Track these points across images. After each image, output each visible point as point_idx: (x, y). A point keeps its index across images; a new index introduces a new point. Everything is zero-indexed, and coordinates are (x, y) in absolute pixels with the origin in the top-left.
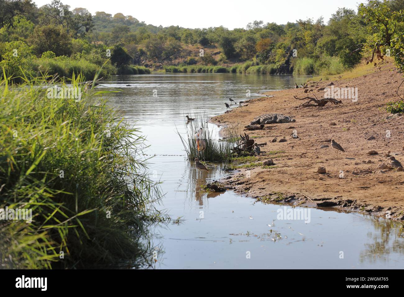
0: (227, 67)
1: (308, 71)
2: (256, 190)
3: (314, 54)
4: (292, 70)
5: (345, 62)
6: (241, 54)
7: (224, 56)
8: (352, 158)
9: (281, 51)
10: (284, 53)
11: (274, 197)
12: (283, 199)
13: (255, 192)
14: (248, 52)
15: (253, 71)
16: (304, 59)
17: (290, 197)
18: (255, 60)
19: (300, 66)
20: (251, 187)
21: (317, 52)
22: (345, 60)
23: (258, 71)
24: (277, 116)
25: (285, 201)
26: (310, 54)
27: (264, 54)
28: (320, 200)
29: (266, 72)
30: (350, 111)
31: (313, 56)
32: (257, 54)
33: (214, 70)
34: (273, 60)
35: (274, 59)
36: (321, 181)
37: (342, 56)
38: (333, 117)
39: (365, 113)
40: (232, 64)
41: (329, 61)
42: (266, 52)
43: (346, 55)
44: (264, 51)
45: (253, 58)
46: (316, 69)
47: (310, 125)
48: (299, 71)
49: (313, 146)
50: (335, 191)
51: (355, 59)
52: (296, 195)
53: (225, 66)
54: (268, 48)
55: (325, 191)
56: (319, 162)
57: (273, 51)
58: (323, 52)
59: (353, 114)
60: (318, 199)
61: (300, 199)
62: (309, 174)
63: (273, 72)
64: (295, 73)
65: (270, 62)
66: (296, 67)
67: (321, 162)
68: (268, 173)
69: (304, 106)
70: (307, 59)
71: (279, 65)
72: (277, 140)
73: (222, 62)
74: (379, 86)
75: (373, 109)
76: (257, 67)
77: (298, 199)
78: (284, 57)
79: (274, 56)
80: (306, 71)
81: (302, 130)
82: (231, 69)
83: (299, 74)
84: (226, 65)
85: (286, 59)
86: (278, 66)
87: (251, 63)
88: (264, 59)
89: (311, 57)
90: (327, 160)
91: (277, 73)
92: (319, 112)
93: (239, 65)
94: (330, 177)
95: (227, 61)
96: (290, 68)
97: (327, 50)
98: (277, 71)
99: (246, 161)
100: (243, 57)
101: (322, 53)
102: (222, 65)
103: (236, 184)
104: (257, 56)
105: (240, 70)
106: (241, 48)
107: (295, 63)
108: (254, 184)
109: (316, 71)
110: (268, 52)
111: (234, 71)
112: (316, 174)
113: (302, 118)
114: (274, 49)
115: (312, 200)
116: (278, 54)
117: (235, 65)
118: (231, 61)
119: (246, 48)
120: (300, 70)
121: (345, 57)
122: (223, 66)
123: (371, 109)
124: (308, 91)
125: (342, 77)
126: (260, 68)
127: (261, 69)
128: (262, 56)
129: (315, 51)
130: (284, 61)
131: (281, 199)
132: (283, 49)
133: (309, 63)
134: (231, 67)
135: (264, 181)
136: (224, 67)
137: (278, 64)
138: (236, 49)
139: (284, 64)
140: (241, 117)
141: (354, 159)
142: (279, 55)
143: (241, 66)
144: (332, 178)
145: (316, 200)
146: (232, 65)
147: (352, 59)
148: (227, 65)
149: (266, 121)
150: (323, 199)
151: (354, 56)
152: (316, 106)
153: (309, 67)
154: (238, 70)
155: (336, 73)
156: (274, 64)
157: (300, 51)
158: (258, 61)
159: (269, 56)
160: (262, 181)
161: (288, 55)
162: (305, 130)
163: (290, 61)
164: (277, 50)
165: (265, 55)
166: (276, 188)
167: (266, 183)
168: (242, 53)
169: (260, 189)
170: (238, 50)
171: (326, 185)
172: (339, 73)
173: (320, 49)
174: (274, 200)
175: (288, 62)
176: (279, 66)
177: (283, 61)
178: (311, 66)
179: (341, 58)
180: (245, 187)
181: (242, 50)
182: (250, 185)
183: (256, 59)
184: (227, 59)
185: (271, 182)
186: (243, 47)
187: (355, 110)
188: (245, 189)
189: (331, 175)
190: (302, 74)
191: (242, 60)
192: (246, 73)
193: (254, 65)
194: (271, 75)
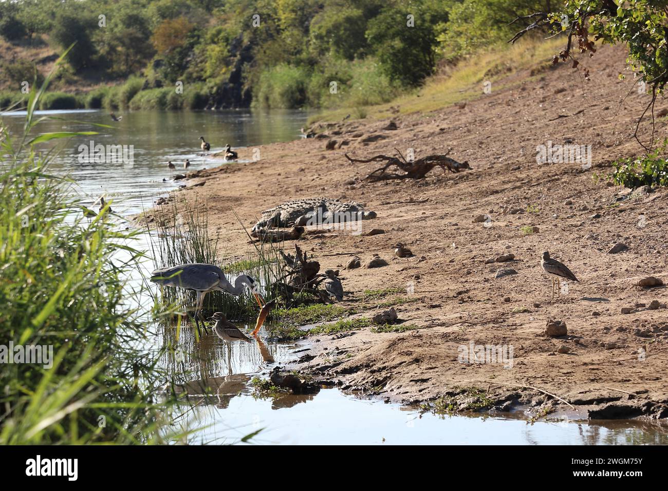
0: (77, 94)
1: (292, 97)
2: (404, 384)
3: (304, 55)
4: (249, 97)
5: (393, 73)
6: (111, 61)
7: (66, 66)
8: (600, 299)
9: (218, 49)
10: (226, 53)
11: (465, 401)
12: (492, 404)
13: (402, 390)
14: (128, 55)
15: (149, 101)
16: (278, 68)
17: (508, 399)
18: (150, 73)
19: (270, 86)
20: (390, 377)
21: (311, 49)
22: (393, 67)
23: (162, 102)
24: (327, 204)
25: (497, 409)
26: (292, 56)
27: (173, 58)
28: (590, 402)
29: (182, 104)
30: (505, 186)
31: (302, 61)
32: (156, 57)
33: (43, 101)
34: (197, 72)
35: (202, 70)
36: (566, 356)
37: (385, 57)
38: (468, 202)
39: (549, 190)
40: (89, 85)
41: (346, 72)
42: (180, 53)
43: (394, 54)
44: (174, 49)
45: (144, 70)
46: (313, 94)
47: (420, 224)
48: (267, 99)
49: (469, 273)
50: (620, 378)
51: (417, 63)
52: (523, 394)
53: (71, 91)
54: (185, 42)
55: (592, 380)
56: (519, 312)
57: (197, 50)
58: (328, 50)
59: (519, 193)
60: (584, 399)
61: (534, 403)
62: (526, 339)
63: (200, 103)
64: (256, 105)
65: (190, 80)
66: (259, 90)
67: (525, 311)
68: (418, 341)
69: (373, 178)
70: (286, 69)
71: (216, 85)
72: (362, 264)
73: (63, 80)
74: (538, 125)
75: (565, 178)
76: (156, 93)
77: (529, 402)
78: (227, 64)
79: (201, 62)
80: (285, 99)
81: (410, 237)
82: (89, 98)
83: (268, 107)
84: (73, 88)
85: (232, 69)
86: (212, 88)
87: (142, 81)
88: (173, 71)
89: (298, 63)
90: (537, 306)
91: (212, 106)
92: (422, 191)
93: (107, 87)
94: (582, 345)
95: (76, 78)
96: (243, 93)
97: (337, 43)
98: (211, 102)
99: (318, 316)
100: (115, 67)
101: (322, 51)
102: (64, 90)
103: (337, 372)
104: (158, 64)
105: (112, 101)
106: (109, 44)
107: (256, 80)
108: (396, 371)
109: (311, 97)
110: (186, 51)
111: (96, 103)
112: (542, 338)
113: (386, 207)
114: (200, 43)
115: (570, 402)
116: (210, 56)
117: (96, 87)
118: (85, 78)
119: (124, 44)
120: (271, 97)
121: (392, 61)
122: (66, 92)
123: (558, 179)
124: (337, 146)
125: (401, 110)
126: (164, 95)
127: (169, 97)
128: (170, 64)
129: (304, 47)
130: (228, 76)
131: (485, 403)
132: (222, 44)
133: (293, 78)
134: (87, 93)
135: (417, 361)
136: (69, 95)
137: (211, 83)
138: (98, 48)
139: (226, 84)
140: (216, 212)
141: (604, 300)
142: (214, 61)
143: (116, 90)
144: (586, 346)
145: (579, 403)
146: (89, 89)
147: (410, 63)
148: (76, 90)
149: (299, 219)
150: (600, 401)
151: (416, 56)
152: (402, 178)
153: (294, 88)
154: (106, 101)
155: (379, 99)
156: (200, 83)
157: (268, 48)
158: (160, 76)
159: (188, 62)
160: (411, 363)
161: (236, 59)
162: (418, 237)
163: (244, 75)
164: (210, 47)
165: (176, 61)
166: (458, 378)
167: (424, 366)
168: (114, 57)
169: (416, 381)
170: (102, 50)
171: (585, 364)
172: (387, 101)
173: (318, 42)
174: (468, 409)
175: (236, 77)
176: (215, 89)
177: (224, 75)
178: (298, 87)
179: (384, 62)
180: (370, 380)
181: (112, 49)
182: (384, 374)
183: (153, 71)
184: (74, 74)
185: (438, 364)
186: (115, 43)
187: (518, 184)
188: (373, 382)
189: (582, 341)
190: (276, 107)
191: (115, 75)
192: (128, 107)
193: (151, 88)
194: (195, 112)
